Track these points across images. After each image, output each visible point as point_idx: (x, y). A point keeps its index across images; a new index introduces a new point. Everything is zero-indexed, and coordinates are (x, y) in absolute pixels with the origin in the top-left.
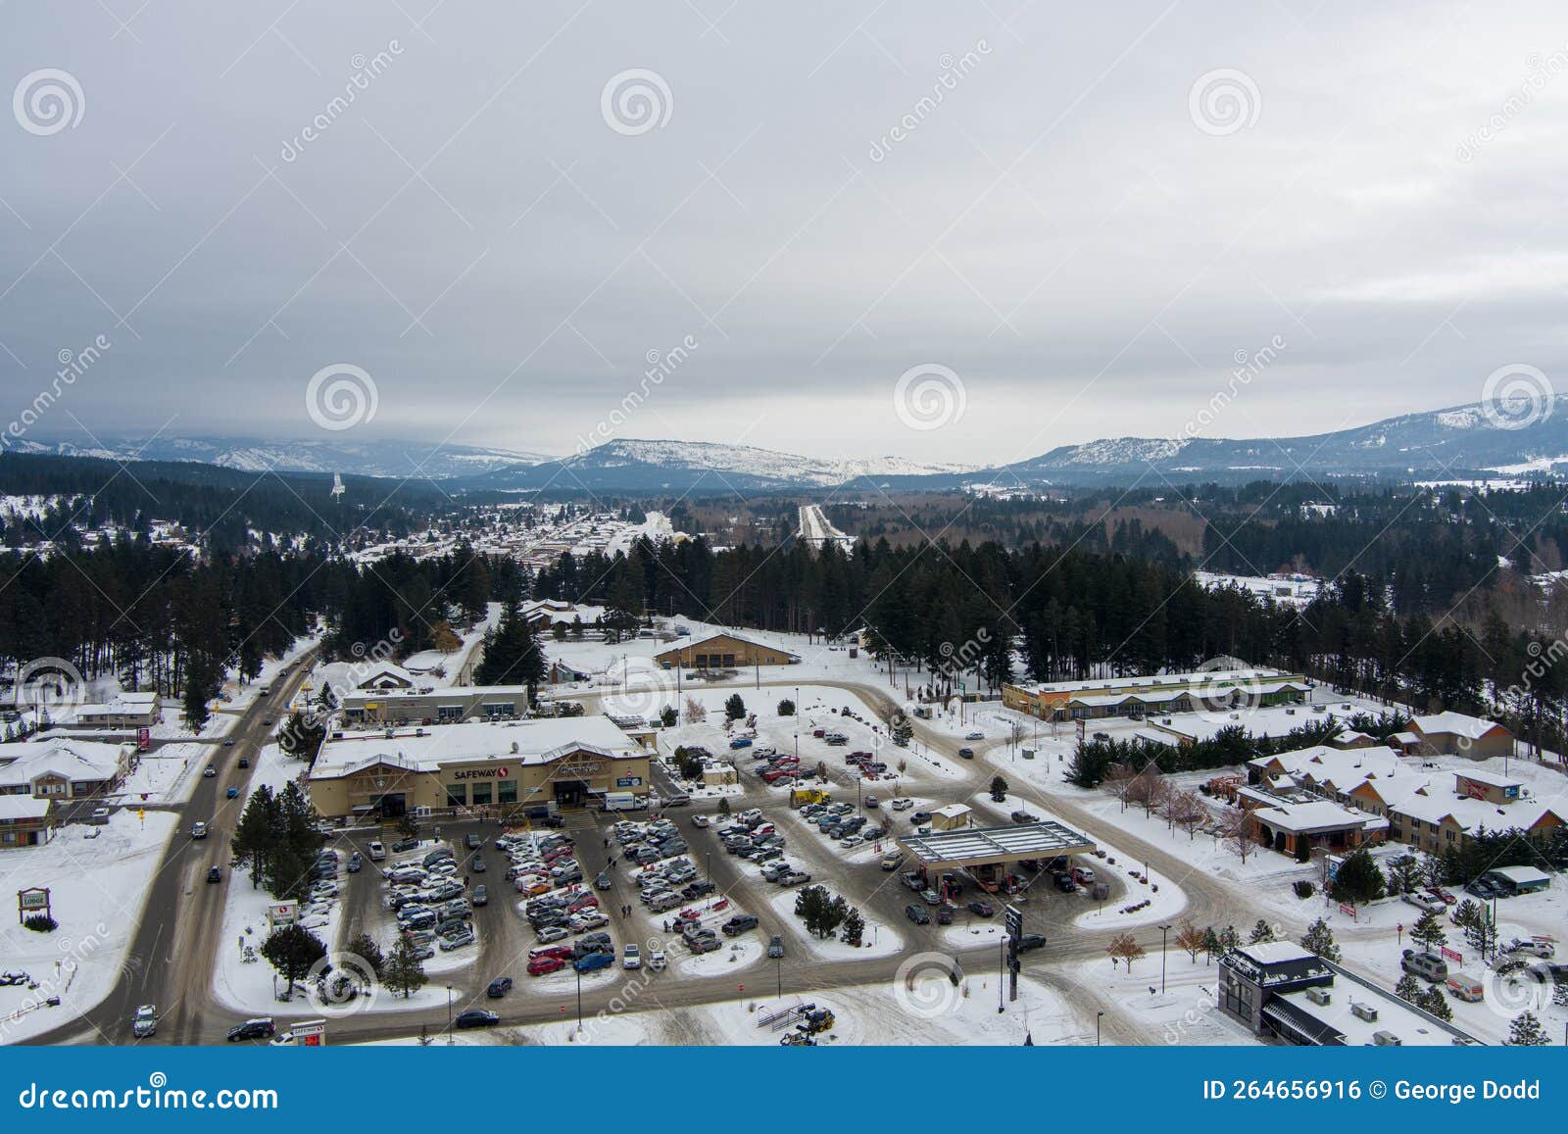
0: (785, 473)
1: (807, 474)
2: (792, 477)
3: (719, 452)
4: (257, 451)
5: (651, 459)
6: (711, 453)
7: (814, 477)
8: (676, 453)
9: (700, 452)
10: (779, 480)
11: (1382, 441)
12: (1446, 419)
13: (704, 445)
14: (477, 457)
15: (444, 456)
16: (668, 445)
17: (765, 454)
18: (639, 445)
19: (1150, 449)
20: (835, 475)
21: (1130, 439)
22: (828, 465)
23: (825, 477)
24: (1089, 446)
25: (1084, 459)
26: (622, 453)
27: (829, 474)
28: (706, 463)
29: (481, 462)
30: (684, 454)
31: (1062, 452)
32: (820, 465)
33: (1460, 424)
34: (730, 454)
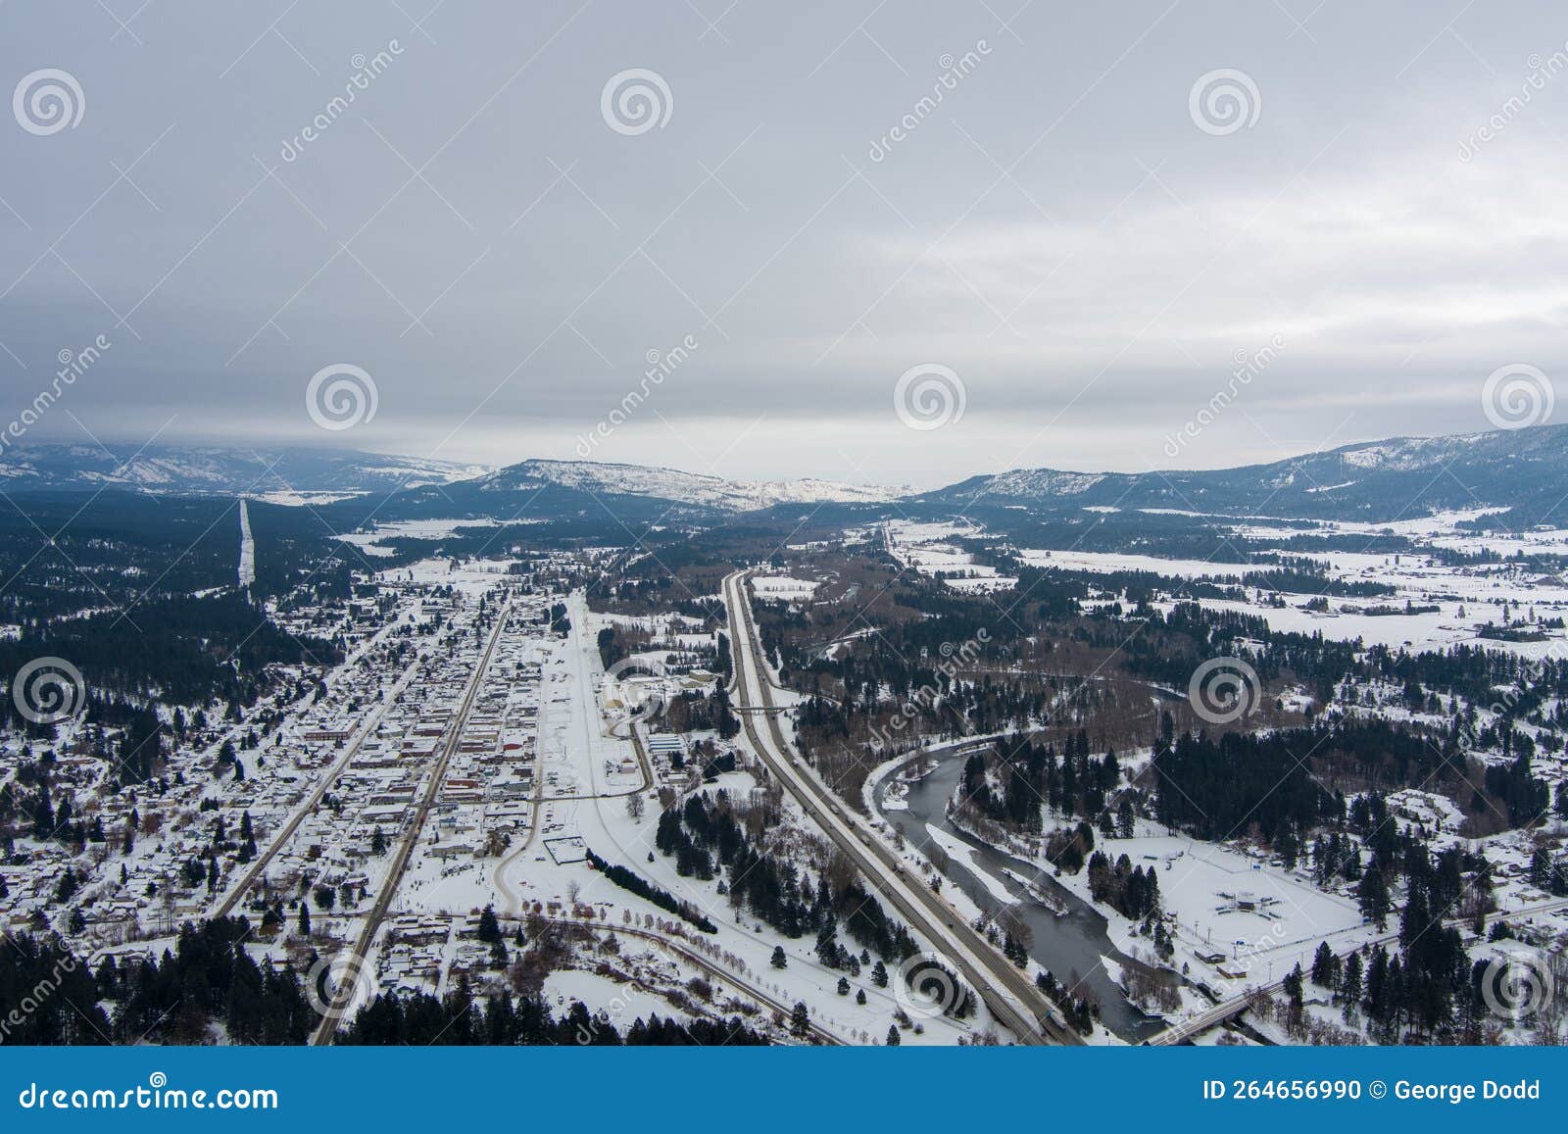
0: (702, 497)
1: (724, 498)
2: (709, 502)
3: (636, 474)
4: (158, 461)
5: (567, 481)
6: (627, 474)
7: (731, 501)
8: (592, 474)
9: (616, 473)
10: (696, 506)
11: (1291, 479)
12: (1351, 457)
13: (620, 466)
14: (387, 470)
15: (352, 468)
16: (584, 466)
17: (682, 476)
18: (554, 466)
19: (1065, 483)
20: (752, 499)
21: (1045, 470)
22: (745, 488)
23: (744, 500)
24: (1005, 476)
25: (1000, 490)
26: (537, 475)
27: (746, 497)
28: (622, 485)
29: (391, 475)
30: (600, 475)
31: (977, 482)
32: (738, 488)
33: (1365, 464)
34: (647, 476)
